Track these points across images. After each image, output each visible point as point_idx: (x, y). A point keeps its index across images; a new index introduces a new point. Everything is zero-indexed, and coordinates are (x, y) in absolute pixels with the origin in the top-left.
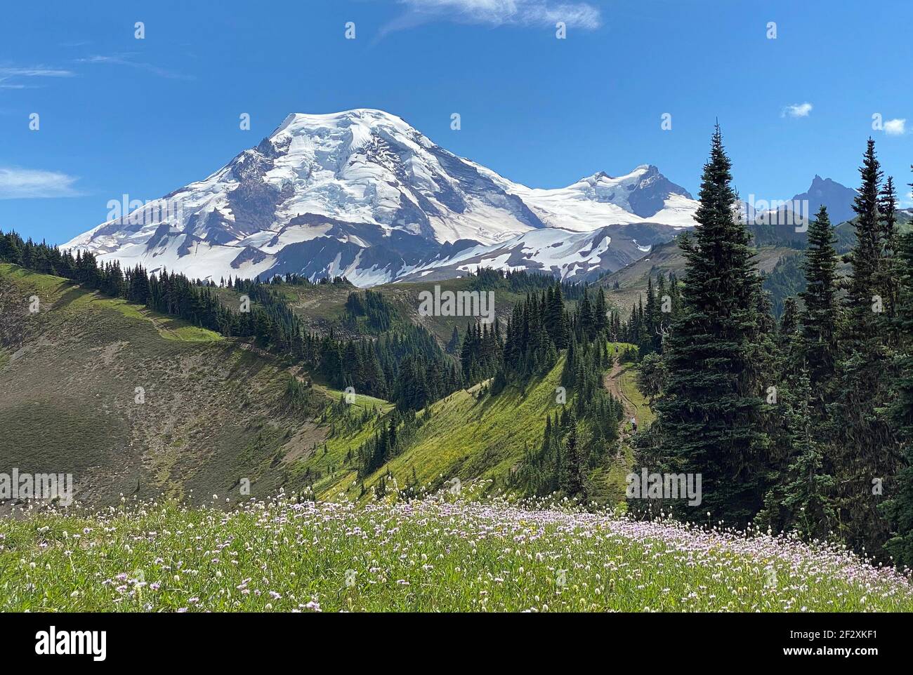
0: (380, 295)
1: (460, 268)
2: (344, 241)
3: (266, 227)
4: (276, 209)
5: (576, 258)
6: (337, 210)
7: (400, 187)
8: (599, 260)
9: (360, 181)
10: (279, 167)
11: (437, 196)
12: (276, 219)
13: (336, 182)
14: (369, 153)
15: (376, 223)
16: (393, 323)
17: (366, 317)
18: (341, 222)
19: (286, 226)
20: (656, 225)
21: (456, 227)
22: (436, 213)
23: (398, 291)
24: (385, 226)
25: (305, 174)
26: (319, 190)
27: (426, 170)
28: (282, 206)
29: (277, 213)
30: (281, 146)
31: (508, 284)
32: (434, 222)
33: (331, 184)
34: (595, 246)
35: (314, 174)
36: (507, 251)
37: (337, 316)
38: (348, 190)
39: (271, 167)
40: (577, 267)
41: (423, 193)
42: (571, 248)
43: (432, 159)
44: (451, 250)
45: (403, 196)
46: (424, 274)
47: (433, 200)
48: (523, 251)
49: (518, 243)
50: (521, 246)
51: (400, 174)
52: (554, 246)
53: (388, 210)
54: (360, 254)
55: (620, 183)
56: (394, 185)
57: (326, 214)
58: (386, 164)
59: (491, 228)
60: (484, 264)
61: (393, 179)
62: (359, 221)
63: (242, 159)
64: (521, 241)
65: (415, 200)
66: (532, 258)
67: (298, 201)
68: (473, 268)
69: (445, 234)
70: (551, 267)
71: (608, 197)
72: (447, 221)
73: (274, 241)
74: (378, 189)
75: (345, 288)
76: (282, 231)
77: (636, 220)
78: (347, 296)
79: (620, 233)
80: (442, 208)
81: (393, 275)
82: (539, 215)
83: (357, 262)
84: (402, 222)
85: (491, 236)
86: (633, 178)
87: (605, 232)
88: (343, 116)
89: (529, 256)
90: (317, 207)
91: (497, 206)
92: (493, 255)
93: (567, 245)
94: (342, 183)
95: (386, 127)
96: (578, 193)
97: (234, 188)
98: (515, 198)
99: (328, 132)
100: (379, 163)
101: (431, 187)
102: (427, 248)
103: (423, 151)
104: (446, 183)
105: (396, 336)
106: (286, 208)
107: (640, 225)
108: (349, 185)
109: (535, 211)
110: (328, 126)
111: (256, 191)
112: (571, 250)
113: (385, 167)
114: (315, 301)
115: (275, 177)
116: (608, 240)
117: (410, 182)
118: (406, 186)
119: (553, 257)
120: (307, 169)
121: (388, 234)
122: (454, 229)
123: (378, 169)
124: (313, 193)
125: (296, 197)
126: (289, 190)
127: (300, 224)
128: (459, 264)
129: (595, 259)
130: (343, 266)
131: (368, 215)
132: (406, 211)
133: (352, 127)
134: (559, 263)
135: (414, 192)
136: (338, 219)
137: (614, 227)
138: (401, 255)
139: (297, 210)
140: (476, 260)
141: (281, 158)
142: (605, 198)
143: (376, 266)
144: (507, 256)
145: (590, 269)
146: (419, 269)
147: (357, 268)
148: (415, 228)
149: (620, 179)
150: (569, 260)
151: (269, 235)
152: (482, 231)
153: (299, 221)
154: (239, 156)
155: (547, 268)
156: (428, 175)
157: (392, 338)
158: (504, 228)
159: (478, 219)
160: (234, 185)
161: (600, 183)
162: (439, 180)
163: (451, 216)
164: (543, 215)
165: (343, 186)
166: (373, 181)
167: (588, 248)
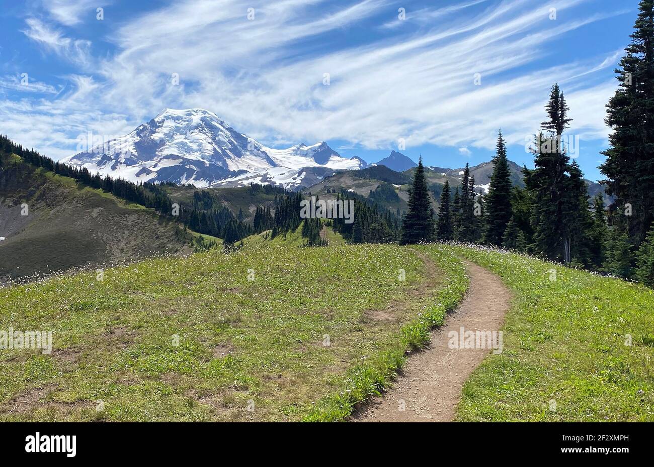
0: (208, 193)
1: (240, 182)
2: (188, 167)
3: (151, 159)
4: (156, 151)
5: (291, 180)
6: (184, 153)
7: (213, 145)
8: (300, 181)
9: (195, 141)
10: (159, 132)
11: (230, 149)
12: (156, 155)
13: (185, 141)
14: (200, 129)
15: (202, 160)
16: (214, 205)
17: (202, 202)
18: (186, 159)
19: (161, 159)
20: (325, 168)
21: (238, 164)
22: (229, 157)
23: (216, 191)
24: (206, 161)
25: (170, 136)
26: (176, 144)
27: (225, 138)
28: (159, 150)
29: (157, 153)
30: (160, 123)
31: (264, 190)
32: (228, 161)
33: (182, 142)
34: (299, 176)
35: (174, 136)
36: (261, 176)
37: (189, 201)
38: (190, 145)
39: (155, 132)
40: (290, 184)
41: (223, 148)
42: (289, 176)
43: (229, 133)
44: (235, 174)
45: (214, 149)
46: (224, 184)
47: (228, 151)
48: (267, 176)
49: (265, 173)
50: (267, 174)
51: (214, 139)
52: (281, 174)
53: (207, 154)
54: (195, 173)
55: (310, 149)
56: (211, 143)
57: (180, 155)
58: (207, 134)
59: (253, 165)
60: (250, 181)
61: (210, 141)
62: (194, 159)
63: (141, 128)
64: (267, 172)
65: (220, 151)
66: (271, 179)
67: (166, 148)
68: (245, 183)
69: (233, 167)
70: (280, 184)
71: (305, 155)
72: (234, 161)
73: (155, 166)
74: (203, 145)
75: (193, 189)
76: (159, 161)
77: (317, 165)
78: (194, 192)
79: (310, 171)
80: (232, 155)
81: (210, 184)
82: (275, 161)
83: (194, 177)
84: (214, 160)
85: (253, 168)
86: (316, 147)
87: (303, 170)
88: (188, 111)
89: (270, 178)
90: (175, 152)
91: (256, 156)
92: (255, 177)
93: (287, 174)
94: (187, 141)
95: (208, 117)
96: (292, 152)
97: (138, 141)
98: (264, 152)
99: (182, 118)
100: (204, 133)
101: (227, 145)
102: (225, 173)
103: (224, 130)
104: (234, 144)
105: (215, 211)
106: (161, 151)
107: (318, 168)
108: (190, 142)
109: (273, 159)
110: (182, 115)
111: (148, 143)
112: (288, 177)
113: (207, 135)
114: (179, 194)
115: (156, 136)
116: (304, 173)
117: (219, 143)
118: (216, 144)
119: (280, 179)
120: (172, 134)
121: (208, 165)
122: (237, 165)
123: (203, 136)
124: (174, 145)
125: (166, 146)
126: (162, 142)
127: (168, 159)
128: (239, 180)
129: (298, 181)
130: (187, 179)
131: (199, 157)
132: (216, 156)
133: (192, 116)
134: (283, 182)
135: (220, 147)
136: (185, 157)
137: (307, 168)
138: (214, 175)
139: (166, 152)
140: (247, 179)
141: (160, 129)
142: (303, 155)
143: (202, 179)
144: (260, 178)
145: (296, 185)
146: (221, 182)
147: (193, 179)
148: (220, 164)
149: (310, 147)
150: (288, 181)
151: (154, 163)
152: (249, 167)
153: (167, 157)
154: (140, 126)
155: (278, 184)
156: (226, 140)
157: (213, 211)
158: (259, 166)
159: (248, 161)
160: (137, 139)
161: (301, 148)
162: (231, 143)
163: (236, 159)
164: (276, 161)
165: (188, 143)
166: (201, 141)
167: (296, 176)
